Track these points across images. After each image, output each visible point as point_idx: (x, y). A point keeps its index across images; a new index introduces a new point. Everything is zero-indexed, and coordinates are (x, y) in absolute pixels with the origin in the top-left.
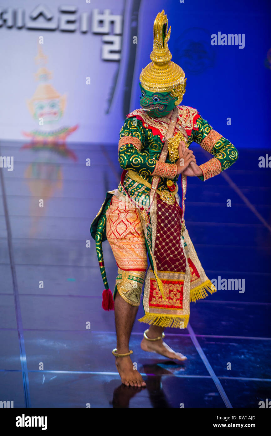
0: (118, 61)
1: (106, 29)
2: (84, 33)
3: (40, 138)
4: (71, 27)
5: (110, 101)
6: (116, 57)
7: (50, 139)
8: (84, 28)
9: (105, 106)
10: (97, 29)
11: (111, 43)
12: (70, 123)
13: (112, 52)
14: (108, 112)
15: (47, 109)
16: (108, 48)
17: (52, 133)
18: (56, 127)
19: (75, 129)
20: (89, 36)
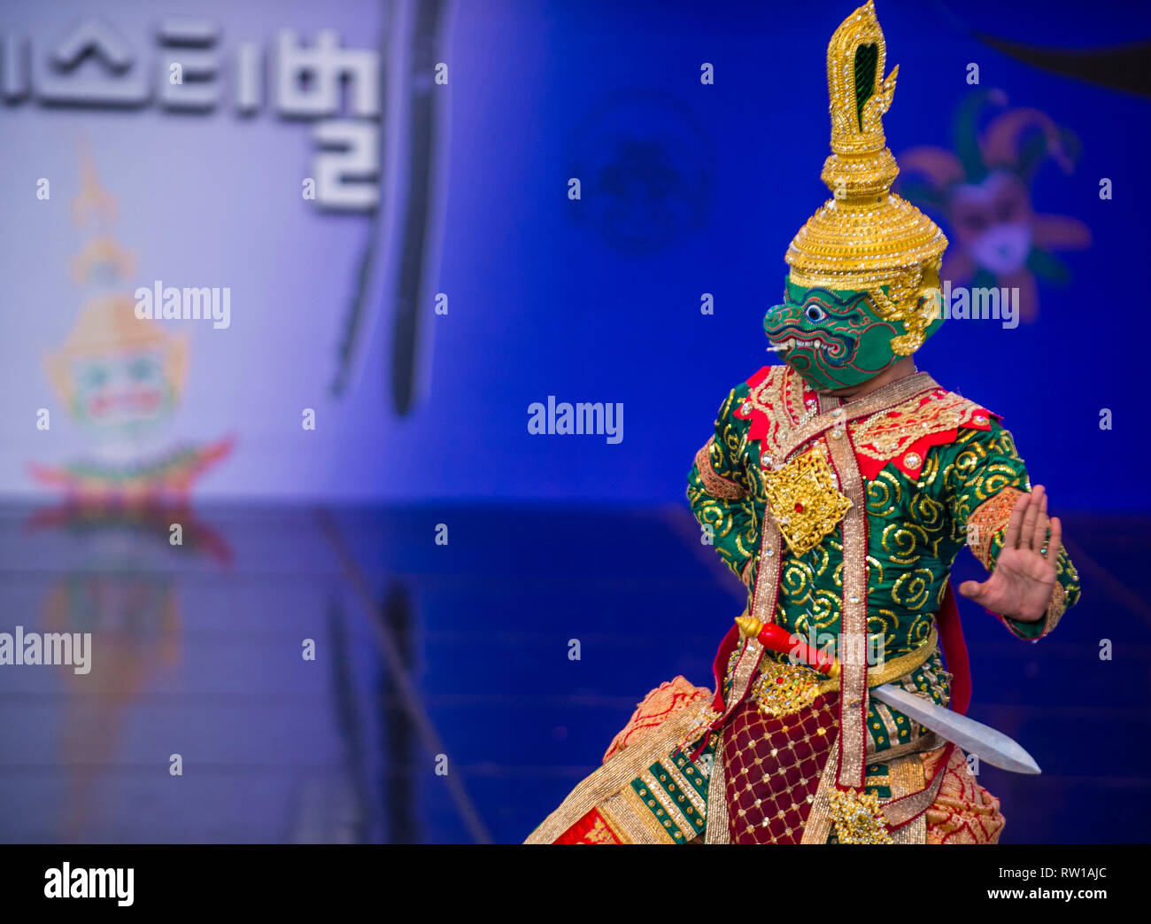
0: (369, 214)
1: (322, 99)
2: (248, 115)
3: (95, 487)
4: (199, 95)
5: (346, 351)
6: (361, 196)
7: (133, 488)
8: (247, 95)
9: (326, 367)
10: (290, 99)
11: (341, 148)
12: (202, 428)
13: (347, 179)
14: (338, 388)
15: (119, 384)
16: (330, 166)
17: (140, 469)
18: (154, 445)
19: (222, 451)
20: (263, 130)
